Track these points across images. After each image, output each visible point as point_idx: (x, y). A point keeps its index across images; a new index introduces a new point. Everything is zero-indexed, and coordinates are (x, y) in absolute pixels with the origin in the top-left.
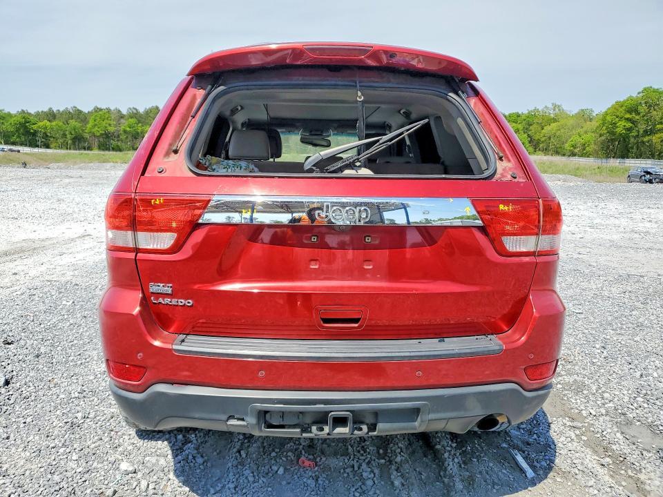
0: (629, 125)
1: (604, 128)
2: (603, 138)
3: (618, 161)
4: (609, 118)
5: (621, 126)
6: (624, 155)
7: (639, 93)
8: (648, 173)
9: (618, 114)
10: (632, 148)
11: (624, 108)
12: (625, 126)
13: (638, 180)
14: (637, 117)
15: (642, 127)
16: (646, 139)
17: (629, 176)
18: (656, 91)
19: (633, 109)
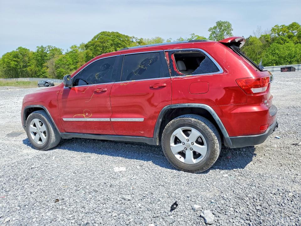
0: (16, 63)
1: (5, 64)
2: (5, 69)
3: (15, 79)
4: (6, 60)
5: (13, 64)
6: (17, 76)
7: (17, 49)
8: (47, 83)
9: (10, 58)
10: (19, 73)
11: (12, 56)
12: (14, 64)
13: (43, 86)
14: (19, 60)
15: (22, 64)
16: (24, 69)
17: (38, 84)
18: (24, 49)
19: (16, 56)
